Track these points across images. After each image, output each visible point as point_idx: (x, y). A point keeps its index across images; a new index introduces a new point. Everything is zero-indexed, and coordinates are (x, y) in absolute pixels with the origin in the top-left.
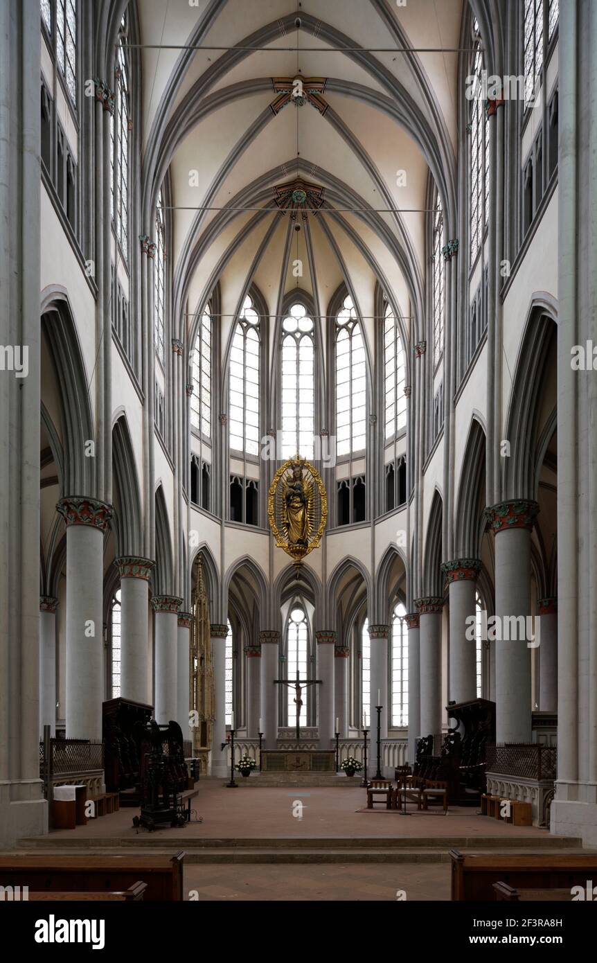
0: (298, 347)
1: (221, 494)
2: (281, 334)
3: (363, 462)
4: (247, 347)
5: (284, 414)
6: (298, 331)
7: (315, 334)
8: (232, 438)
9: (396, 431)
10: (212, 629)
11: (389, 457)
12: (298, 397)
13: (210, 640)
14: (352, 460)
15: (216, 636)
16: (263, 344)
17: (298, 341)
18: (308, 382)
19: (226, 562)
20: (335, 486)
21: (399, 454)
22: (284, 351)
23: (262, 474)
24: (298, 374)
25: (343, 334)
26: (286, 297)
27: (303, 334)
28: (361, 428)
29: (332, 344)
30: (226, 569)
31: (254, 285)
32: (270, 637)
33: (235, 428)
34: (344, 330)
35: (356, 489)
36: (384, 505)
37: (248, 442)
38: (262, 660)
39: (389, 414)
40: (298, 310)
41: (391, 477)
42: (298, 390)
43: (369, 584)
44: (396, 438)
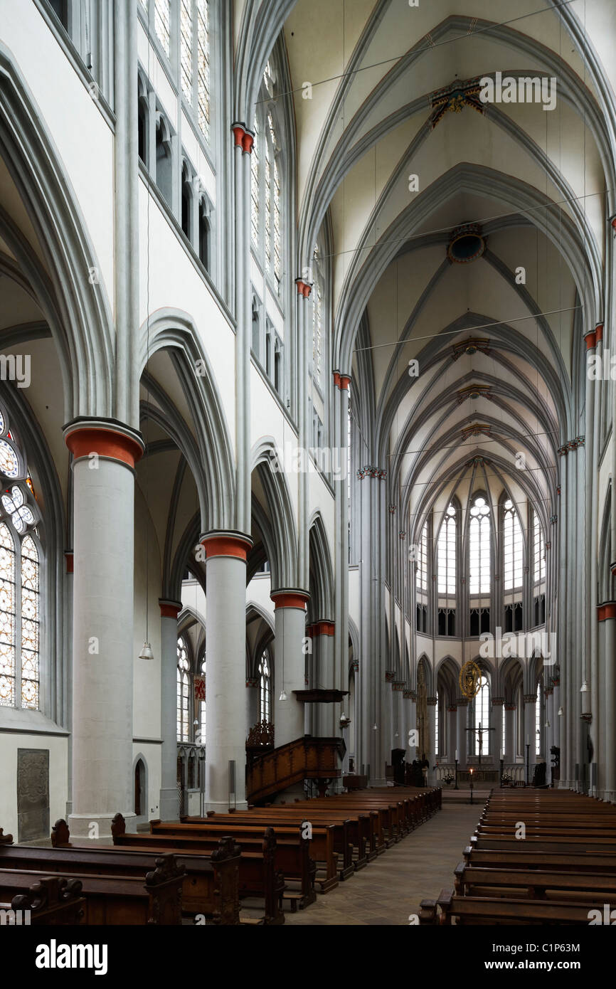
0: (480, 525)
1: (433, 621)
2: (469, 517)
3: (521, 594)
4: (448, 530)
5: (471, 566)
6: (480, 514)
7: (490, 516)
8: (439, 587)
9: (540, 579)
10: (428, 701)
11: (536, 593)
12: (480, 555)
13: (428, 707)
14: (514, 593)
15: (430, 704)
16: (458, 526)
17: (480, 520)
18: (486, 545)
19: (436, 661)
20: (503, 608)
21: (542, 593)
22: (471, 527)
23: (458, 604)
24: (480, 541)
25: (509, 515)
26: (473, 495)
27: (483, 516)
28: (519, 573)
29: (501, 521)
30: (436, 665)
31: (456, 496)
32: (462, 702)
33: (441, 580)
34: (509, 512)
35: (516, 610)
36: (533, 622)
37: (449, 587)
38: (458, 713)
39: (536, 567)
40: (480, 502)
41: (537, 605)
42: (480, 551)
43: (525, 669)
44: (540, 583)
